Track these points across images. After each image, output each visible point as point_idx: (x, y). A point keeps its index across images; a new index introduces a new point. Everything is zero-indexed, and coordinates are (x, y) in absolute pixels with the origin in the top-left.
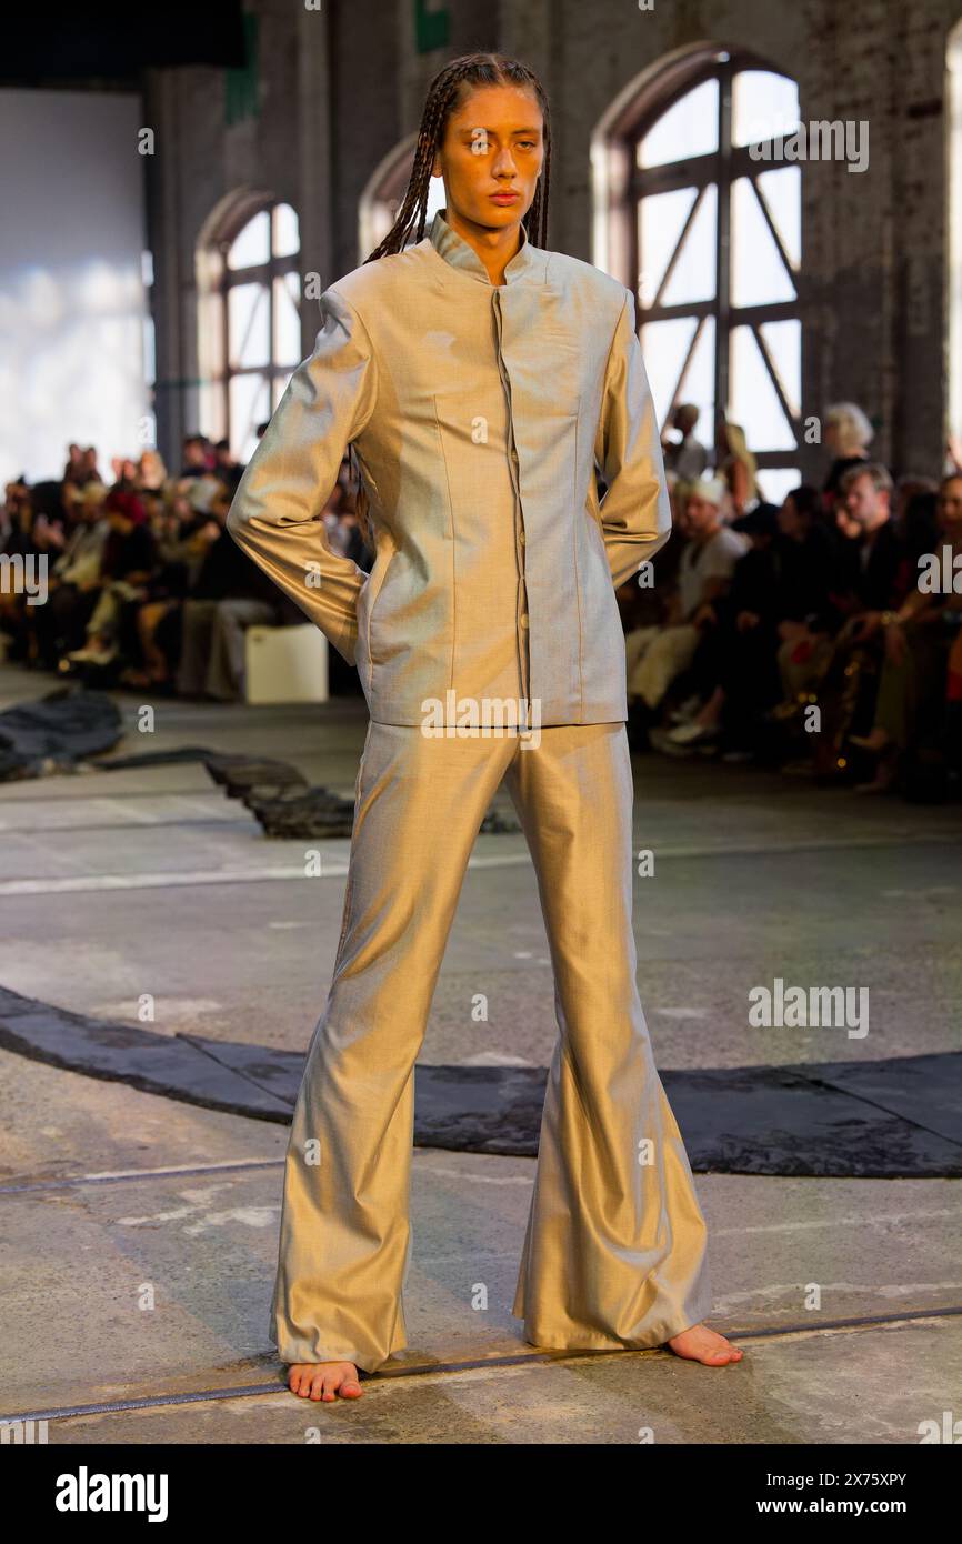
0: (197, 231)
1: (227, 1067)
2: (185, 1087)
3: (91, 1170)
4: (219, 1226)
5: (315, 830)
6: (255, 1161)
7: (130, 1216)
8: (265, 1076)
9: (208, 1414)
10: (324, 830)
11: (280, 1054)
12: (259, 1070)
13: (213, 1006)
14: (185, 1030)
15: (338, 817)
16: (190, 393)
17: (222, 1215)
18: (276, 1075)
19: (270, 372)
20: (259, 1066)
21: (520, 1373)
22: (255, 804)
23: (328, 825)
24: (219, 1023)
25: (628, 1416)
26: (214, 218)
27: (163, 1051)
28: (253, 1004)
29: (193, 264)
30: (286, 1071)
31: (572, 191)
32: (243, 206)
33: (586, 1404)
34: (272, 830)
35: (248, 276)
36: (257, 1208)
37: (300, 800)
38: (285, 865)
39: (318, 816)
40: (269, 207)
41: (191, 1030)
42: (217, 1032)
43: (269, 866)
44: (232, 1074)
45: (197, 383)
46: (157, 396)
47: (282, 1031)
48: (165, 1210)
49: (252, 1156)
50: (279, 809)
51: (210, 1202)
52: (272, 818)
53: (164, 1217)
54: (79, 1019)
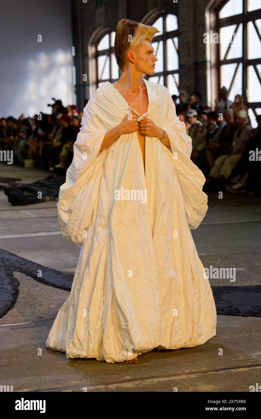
0: (88, 40)
9: (103, 389)
16: (87, 87)
21: (195, 376)
25: (228, 389)
26: (93, 36)
29: (87, 50)
31: (199, 26)
32: (101, 32)
33: (215, 386)
35: (103, 53)
40: (109, 33)
45: (89, 85)
46: (77, 89)
54: (60, 273)
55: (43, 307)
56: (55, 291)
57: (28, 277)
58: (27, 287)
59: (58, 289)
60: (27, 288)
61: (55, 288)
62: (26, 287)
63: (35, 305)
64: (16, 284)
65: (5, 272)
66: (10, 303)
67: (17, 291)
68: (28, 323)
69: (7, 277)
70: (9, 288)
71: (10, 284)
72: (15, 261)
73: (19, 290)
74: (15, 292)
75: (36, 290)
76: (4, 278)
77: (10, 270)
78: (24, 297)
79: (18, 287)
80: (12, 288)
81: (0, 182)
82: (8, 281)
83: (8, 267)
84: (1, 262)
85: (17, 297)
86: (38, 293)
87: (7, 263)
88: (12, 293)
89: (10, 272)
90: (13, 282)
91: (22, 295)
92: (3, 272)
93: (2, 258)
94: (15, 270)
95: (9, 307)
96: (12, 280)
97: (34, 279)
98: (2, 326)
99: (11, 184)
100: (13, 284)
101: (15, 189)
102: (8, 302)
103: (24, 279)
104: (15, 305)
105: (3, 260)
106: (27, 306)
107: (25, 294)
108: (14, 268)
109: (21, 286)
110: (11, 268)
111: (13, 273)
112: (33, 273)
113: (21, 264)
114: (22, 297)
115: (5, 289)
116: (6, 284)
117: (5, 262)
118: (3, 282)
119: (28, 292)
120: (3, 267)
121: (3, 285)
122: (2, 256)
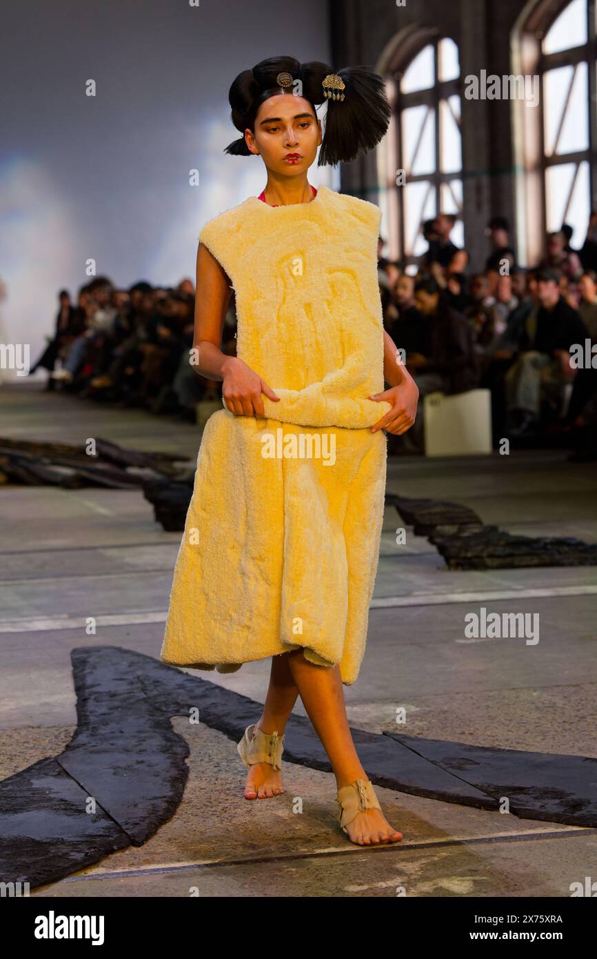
2: (394, 777)
3: (320, 846)
5: (489, 562)
7: (353, 884)
8: (459, 768)
10: (497, 562)
11: (471, 748)
12: (454, 763)
13: (413, 709)
14: (390, 729)
15: (508, 551)
17: (431, 883)
18: (468, 767)
19: (437, 179)
20: (454, 759)
22: (438, 540)
23: (499, 557)
24: (418, 723)
26: (389, 50)
27: (373, 745)
28: (446, 708)
30: (478, 764)
32: (412, 40)
34: (453, 562)
35: (417, 99)
36: (459, 878)
37: (476, 536)
38: (464, 592)
39: (491, 550)
40: (435, 42)
41: (396, 729)
42: (418, 731)
43: (453, 592)
44: (433, 766)
45: (375, 190)
47: (472, 730)
48: (383, 879)
50: (458, 544)
51: (420, 873)
52: (453, 551)
53: (382, 885)
54: (302, 720)
55: (255, 815)
56: (289, 772)
57: (214, 732)
58: (211, 760)
59: (298, 766)
60: (212, 763)
61: (290, 763)
62: (206, 760)
63: (234, 812)
64: (179, 750)
65: (148, 717)
66: (164, 805)
67: (182, 771)
68: (216, 862)
69: (154, 731)
70: (161, 762)
71: (164, 752)
72: (177, 685)
73: (188, 767)
74: (177, 772)
75: (236, 769)
76: (146, 735)
77: (162, 711)
78: (202, 787)
79: (187, 761)
80: (169, 761)
81: (131, 465)
82: (158, 743)
83: (157, 703)
84: (138, 688)
85: (184, 787)
86: (242, 776)
87: (155, 692)
88: (168, 775)
89: (162, 718)
90: (172, 746)
91: (197, 783)
92: (143, 717)
93: (141, 678)
94: (178, 711)
95: (160, 815)
96: (168, 740)
97: (229, 738)
98: (143, 868)
99: (160, 472)
100: (170, 751)
101: (173, 486)
102: (158, 802)
103: (203, 738)
104: (179, 811)
105: (142, 683)
106: (213, 814)
107: (204, 779)
108: (172, 706)
109: (195, 756)
110: (167, 705)
111: (171, 720)
112: (227, 720)
113: (192, 694)
114: (198, 789)
115: (150, 766)
116: (153, 751)
117: (147, 690)
118: (145, 745)
119: (215, 773)
120: (143, 702)
121: (144, 753)
122: (139, 673)
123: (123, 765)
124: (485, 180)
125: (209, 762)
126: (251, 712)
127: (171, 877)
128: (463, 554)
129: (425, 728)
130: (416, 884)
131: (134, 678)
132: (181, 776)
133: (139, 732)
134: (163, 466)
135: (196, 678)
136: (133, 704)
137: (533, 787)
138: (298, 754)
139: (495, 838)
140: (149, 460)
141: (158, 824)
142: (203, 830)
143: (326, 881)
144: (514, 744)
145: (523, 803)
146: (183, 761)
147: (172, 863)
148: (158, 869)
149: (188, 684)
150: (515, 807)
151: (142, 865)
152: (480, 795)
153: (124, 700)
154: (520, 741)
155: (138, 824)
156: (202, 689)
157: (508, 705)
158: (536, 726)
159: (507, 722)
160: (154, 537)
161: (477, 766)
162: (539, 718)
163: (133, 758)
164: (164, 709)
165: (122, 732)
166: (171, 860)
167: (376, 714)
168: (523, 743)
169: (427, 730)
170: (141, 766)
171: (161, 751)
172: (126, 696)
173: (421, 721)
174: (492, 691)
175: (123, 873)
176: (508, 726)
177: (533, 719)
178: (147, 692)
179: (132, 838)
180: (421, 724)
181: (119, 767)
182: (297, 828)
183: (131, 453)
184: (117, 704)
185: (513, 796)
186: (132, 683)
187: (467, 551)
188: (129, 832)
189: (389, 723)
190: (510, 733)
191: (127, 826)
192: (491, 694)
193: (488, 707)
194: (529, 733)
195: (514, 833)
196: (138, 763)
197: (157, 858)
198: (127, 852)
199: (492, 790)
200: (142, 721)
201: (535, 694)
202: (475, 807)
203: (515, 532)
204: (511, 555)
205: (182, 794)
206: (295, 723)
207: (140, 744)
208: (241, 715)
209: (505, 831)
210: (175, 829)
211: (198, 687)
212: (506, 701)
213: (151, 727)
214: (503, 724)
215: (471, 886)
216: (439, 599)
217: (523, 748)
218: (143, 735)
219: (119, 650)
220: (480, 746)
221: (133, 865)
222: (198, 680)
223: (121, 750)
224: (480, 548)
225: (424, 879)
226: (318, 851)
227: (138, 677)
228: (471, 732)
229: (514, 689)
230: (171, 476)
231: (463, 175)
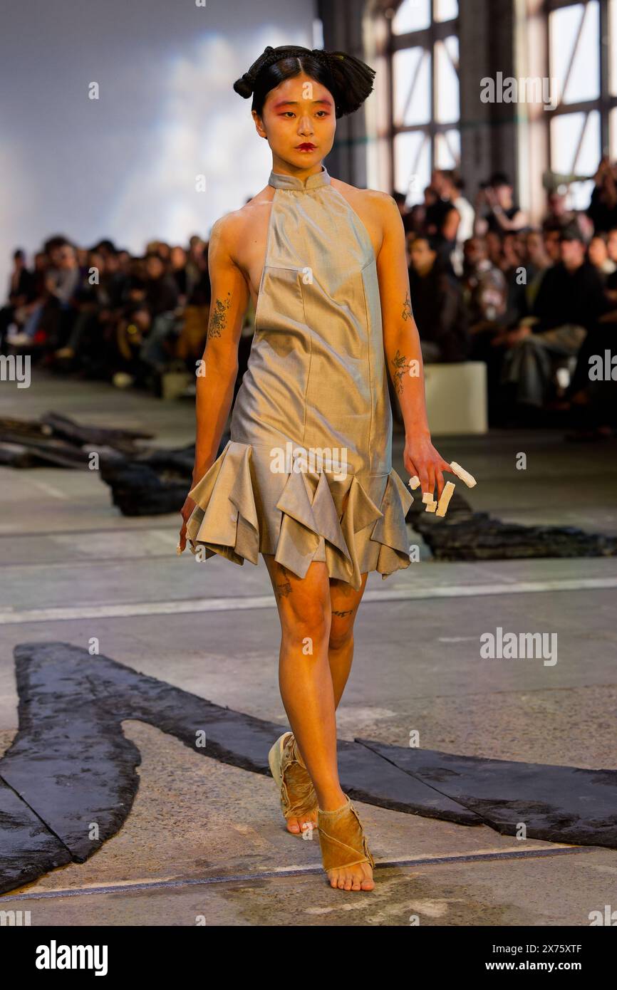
1: (402, 769)
2: (365, 789)
3: (280, 864)
4: (397, 916)
5: (478, 552)
6: (430, 857)
7: (316, 906)
8: (437, 779)
10: (486, 552)
11: (451, 758)
12: (431, 773)
13: (389, 714)
14: (363, 736)
15: (499, 540)
16: (358, 150)
17: (401, 906)
18: (447, 778)
19: (432, 130)
20: (432, 769)
22: (423, 528)
23: (490, 547)
24: (394, 730)
28: (425, 713)
29: (360, 30)
34: (439, 552)
35: (411, 40)
36: (433, 900)
37: (464, 524)
38: (451, 585)
39: (481, 539)
41: (370, 735)
42: (394, 738)
43: (438, 585)
44: (408, 776)
45: (364, 140)
47: (453, 737)
48: (348, 901)
49: (428, 852)
50: (445, 532)
51: (389, 894)
52: (439, 540)
53: (348, 907)
54: (266, 725)
55: (211, 830)
56: (250, 783)
57: (170, 738)
58: (164, 769)
59: (260, 776)
60: (165, 772)
61: (251, 773)
62: (159, 768)
63: (187, 825)
64: (129, 757)
65: (96, 721)
66: (111, 818)
67: (133, 780)
68: (166, 880)
69: (102, 737)
70: (109, 770)
71: (112, 759)
72: (130, 686)
73: (139, 776)
74: (126, 782)
75: (191, 779)
76: (94, 740)
77: (112, 714)
78: (154, 798)
79: (137, 769)
80: (118, 769)
81: (87, 442)
82: (107, 750)
83: (107, 705)
84: (86, 689)
85: (133, 799)
86: (198, 786)
87: (106, 694)
88: (117, 785)
89: (112, 722)
90: (121, 753)
91: (147, 793)
92: (91, 721)
93: (91, 678)
94: (130, 715)
95: (106, 829)
96: (117, 746)
97: (185, 744)
98: (84, 887)
99: (121, 451)
100: (120, 759)
101: (133, 466)
102: (104, 814)
103: (156, 744)
104: (126, 824)
105: (91, 683)
106: (164, 828)
107: (156, 789)
108: (124, 709)
109: (146, 764)
110: (117, 708)
111: (122, 724)
112: (183, 724)
113: (145, 696)
114: (149, 800)
115: (96, 774)
116: (101, 759)
117: (96, 691)
118: (92, 752)
119: (168, 782)
120: (91, 704)
121: (91, 760)
122: (89, 672)
123: (67, 773)
124: (485, 131)
125: (161, 771)
126: (211, 716)
127: (116, 897)
128: (450, 544)
129: (402, 734)
130: (385, 907)
131: (83, 678)
132: (130, 788)
133: (86, 737)
134: (124, 445)
135: (151, 678)
136: (80, 706)
137: (517, 801)
138: (259, 762)
139: (474, 857)
140: (107, 437)
141: (103, 839)
142: (152, 846)
143: (286, 903)
144: (499, 754)
145: (505, 818)
146: (134, 769)
147: (118, 881)
148: (101, 889)
149: (142, 685)
150: (497, 822)
151: (84, 883)
152: (459, 809)
153: (71, 702)
154: (505, 750)
155: (80, 838)
156: (158, 690)
157: (494, 710)
158: (524, 734)
159: (493, 729)
160: (110, 523)
161: (457, 777)
162: (527, 725)
163: (78, 766)
164: (114, 712)
165: (67, 737)
166: (116, 879)
167: (347, 719)
168: (508, 752)
169: (404, 737)
170: (87, 775)
171: (108, 759)
172: (73, 697)
173: (398, 727)
174: (476, 694)
175: (63, 892)
176: (493, 732)
177: (520, 725)
178: (96, 693)
179: (74, 854)
180: (397, 730)
181: (63, 776)
182: (256, 844)
183: (89, 430)
184: (63, 706)
185: (495, 810)
186: (80, 684)
187: (454, 540)
188: (71, 847)
189: (362, 729)
190: (495, 741)
191: (68, 841)
192: (476, 698)
193: (471, 712)
194: (516, 742)
195: (495, 851)
196: (84, 771)
197: (101, 875)
198: (68, 869)
199: (472, 804)
200: (90, 725)
201: (524, 698)
202: (453, 822)
203: (508, 520)
204: (503, 545)
205: (131, 805)
206: (257, 729)
207: (87, 751)
208: (200, 719)
209: (484, 848)
210: (122, 844)
211: (153, 688)
212: (492, 706)
213: (99, 732)
214: (487, 730)
215: (446, 908)
216: (423, 593)
217: (508, 757)
218: (90, 741)
219: (67, 646)
220: (462, 755)
221: (72, 883)
222: (154, 681)
223: (66, 758)
224: (468, 537)
225: (393, 900)
226: (279, 869)
227: (87, 677)
228: (452, 739)
229: (500, 693)
230: (131, 455)
231: (461, 125)
